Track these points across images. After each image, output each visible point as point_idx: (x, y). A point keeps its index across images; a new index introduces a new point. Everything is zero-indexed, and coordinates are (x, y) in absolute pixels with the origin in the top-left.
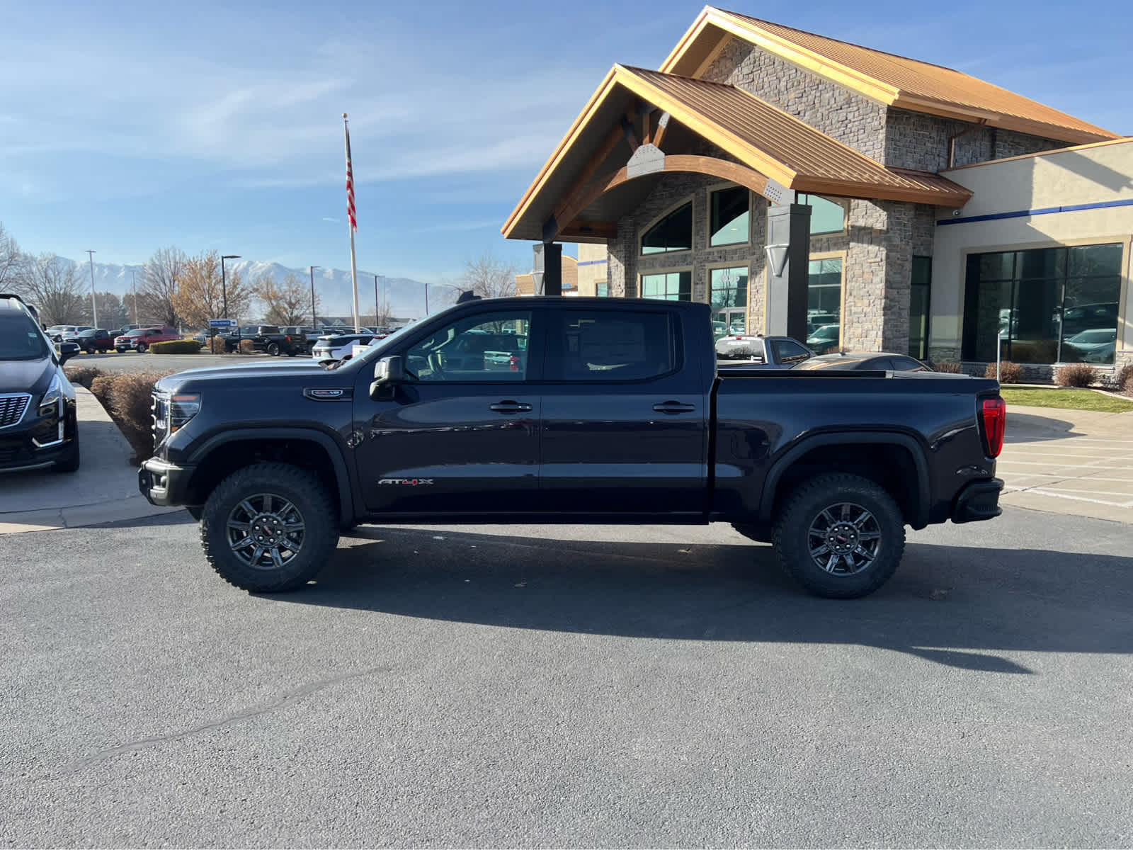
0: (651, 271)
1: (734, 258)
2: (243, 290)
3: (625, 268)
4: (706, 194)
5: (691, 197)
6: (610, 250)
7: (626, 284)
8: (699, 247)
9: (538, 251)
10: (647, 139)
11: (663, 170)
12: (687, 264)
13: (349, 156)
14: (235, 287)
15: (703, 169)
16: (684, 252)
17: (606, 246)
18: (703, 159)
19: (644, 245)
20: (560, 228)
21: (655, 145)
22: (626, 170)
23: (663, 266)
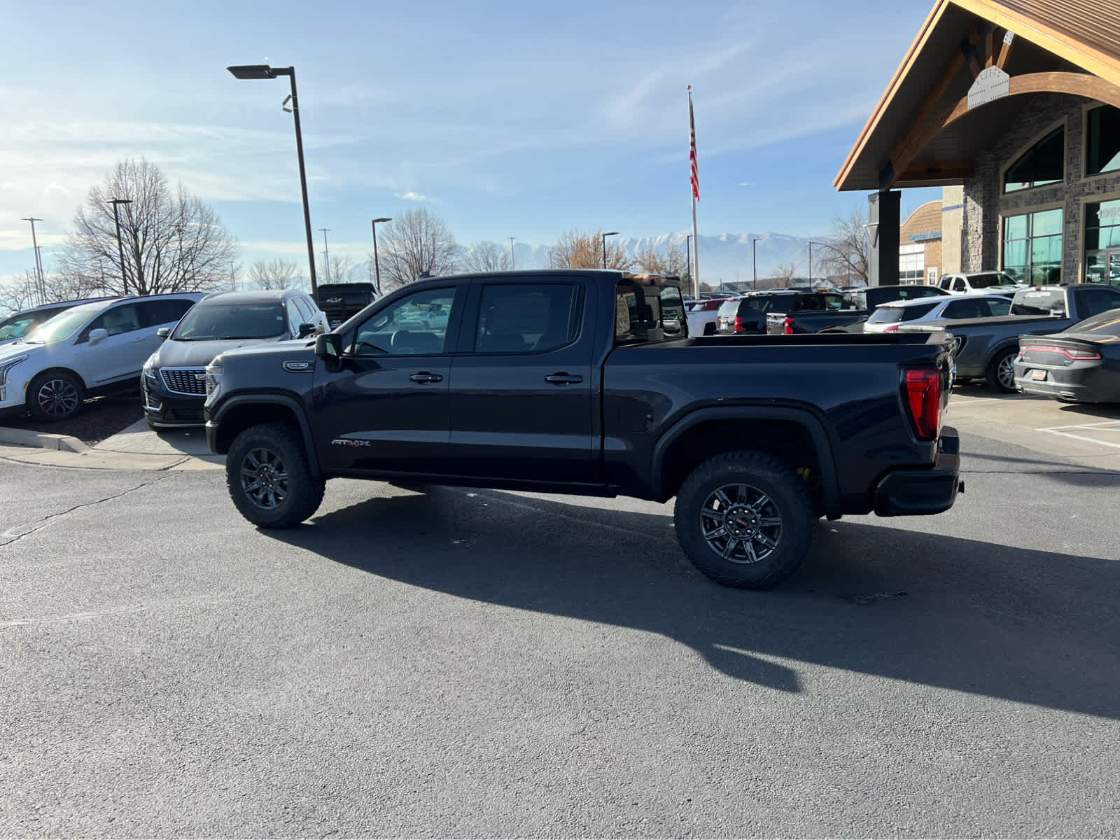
0: (1015, 210)
1: (1116, 188)
2: (624, 263)
3: (983, 211)
4: (1081, 114)
5: (1064, 120)
6: (967, 192)
7: (984, 229)
8: (1073, 178)
9: (873, 201)
10: (990, 60)
11: (1007, 95)
12: (1058, 200)
13: (693, 126)
14: (618, 261)
15: (1053, 87)
16: (1054, 186)
17: (963, 186)
18: (1053, 75)
19: (1007, 181)
20: (897, 173)
21: (999, 67)
22: (967, 101)
23: (1028, 204)
